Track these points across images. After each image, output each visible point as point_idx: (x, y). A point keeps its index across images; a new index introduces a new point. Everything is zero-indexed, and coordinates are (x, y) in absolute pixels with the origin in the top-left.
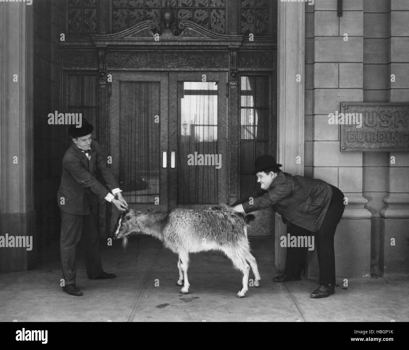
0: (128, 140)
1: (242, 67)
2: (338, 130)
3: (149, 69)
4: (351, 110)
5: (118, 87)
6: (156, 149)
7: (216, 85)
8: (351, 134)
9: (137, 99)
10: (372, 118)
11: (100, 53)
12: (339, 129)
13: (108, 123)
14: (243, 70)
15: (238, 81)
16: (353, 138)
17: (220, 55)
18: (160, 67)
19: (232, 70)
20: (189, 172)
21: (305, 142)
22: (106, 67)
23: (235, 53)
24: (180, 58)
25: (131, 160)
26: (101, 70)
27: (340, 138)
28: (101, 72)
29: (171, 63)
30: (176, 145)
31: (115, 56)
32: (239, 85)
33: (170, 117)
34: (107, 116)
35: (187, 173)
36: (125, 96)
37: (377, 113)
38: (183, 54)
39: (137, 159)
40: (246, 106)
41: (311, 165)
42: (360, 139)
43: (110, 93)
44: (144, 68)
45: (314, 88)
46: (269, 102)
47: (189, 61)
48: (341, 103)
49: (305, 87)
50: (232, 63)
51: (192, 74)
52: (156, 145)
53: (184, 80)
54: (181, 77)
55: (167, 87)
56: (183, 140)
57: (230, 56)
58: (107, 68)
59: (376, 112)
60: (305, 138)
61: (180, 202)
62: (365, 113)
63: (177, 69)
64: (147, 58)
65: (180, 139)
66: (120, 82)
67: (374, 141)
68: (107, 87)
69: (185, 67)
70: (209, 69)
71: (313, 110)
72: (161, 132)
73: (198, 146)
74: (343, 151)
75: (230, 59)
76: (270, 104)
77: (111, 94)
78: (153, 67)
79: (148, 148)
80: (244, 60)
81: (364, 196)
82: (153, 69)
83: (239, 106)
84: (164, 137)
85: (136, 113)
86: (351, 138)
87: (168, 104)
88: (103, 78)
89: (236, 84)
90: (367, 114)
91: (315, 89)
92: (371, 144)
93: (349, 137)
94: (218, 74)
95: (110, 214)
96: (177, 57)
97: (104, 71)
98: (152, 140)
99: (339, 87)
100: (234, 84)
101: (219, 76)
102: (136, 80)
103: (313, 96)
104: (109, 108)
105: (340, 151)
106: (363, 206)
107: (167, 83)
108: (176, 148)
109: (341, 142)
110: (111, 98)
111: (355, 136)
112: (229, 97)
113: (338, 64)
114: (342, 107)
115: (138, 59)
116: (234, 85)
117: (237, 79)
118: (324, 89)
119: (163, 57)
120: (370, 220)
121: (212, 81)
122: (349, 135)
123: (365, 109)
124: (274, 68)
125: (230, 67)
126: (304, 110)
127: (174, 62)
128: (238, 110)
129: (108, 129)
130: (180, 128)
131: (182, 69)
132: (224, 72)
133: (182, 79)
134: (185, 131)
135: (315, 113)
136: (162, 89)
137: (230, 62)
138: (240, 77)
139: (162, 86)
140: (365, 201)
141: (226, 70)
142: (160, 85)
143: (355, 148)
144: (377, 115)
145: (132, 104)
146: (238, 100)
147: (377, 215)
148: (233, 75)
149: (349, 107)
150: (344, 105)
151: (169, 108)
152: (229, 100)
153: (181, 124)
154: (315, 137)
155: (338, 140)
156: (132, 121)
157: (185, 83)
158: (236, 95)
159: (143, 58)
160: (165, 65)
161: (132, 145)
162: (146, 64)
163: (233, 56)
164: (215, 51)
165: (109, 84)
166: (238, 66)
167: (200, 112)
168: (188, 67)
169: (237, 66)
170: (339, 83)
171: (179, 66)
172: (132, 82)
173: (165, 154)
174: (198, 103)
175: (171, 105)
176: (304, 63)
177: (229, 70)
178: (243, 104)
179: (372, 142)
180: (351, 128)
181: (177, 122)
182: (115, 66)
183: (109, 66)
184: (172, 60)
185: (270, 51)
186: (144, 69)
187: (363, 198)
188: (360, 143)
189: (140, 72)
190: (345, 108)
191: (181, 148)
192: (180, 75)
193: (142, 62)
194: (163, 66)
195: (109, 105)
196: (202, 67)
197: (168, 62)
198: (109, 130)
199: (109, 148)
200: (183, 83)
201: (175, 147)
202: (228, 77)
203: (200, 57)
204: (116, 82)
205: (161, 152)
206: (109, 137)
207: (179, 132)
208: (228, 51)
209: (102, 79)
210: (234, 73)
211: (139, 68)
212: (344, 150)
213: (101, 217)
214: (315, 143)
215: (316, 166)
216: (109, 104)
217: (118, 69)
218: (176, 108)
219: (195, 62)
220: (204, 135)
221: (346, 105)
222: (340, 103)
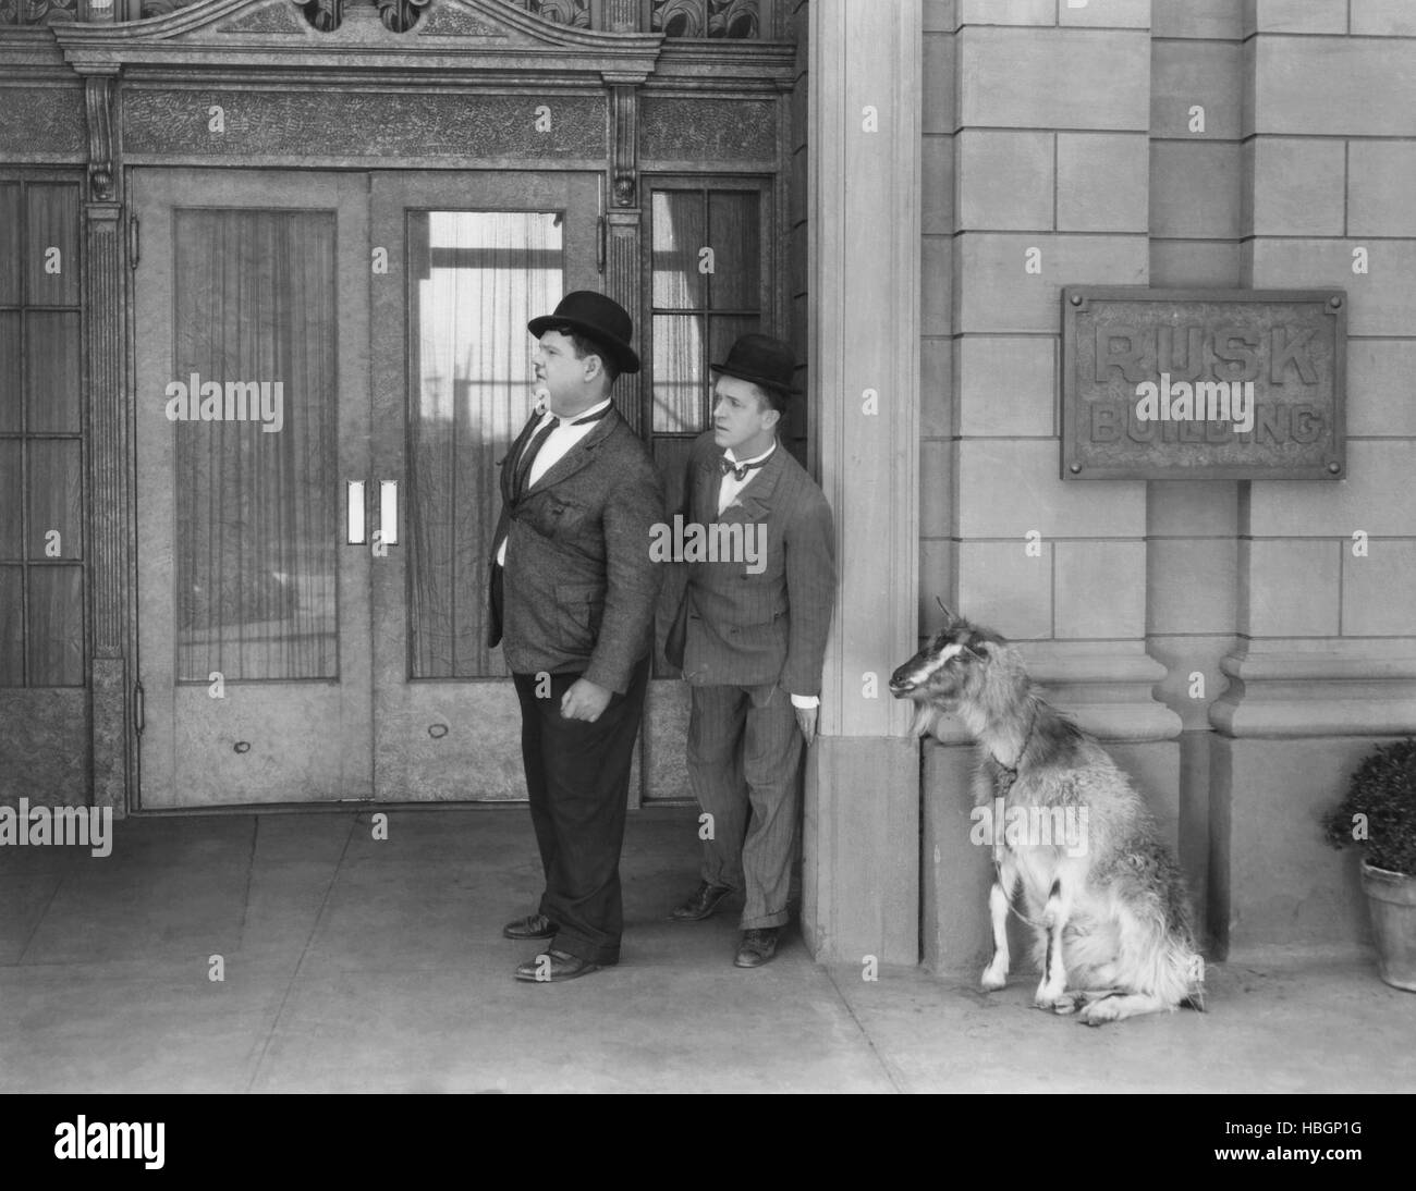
0: (207, 437)
1: (658, 158)
2: (1052, 395)
3: (290, 160)
4: (1101, 319)
5: (168, 229)
6: (322, 470)
7: (556, 223)
8: (1103, 412)
9: (242, 278)
10: (1183, 351)
11: (93, 97)
12: (1055, 393)
13: (127, 370)
14: (660, 166)
15: (641, 207)
16: (1110, 428)
17: (571, 109)
18: (334, 151)
19: (619, 168)
20: (453, 559)
21: (924, 440)
22: (116, 153)
23: (629, 101)
24: (416, 120)
25: (222, 514)
26: (97, 164)
27: (1058, 428)
28: (98, 172)
29: (379, 139)
30: (400, 454)
31: (153, 110)
32: (645, 228)
33: (378, 349)
34: (123, 344)
35: (447, 562)
36: (197, 267)
37: (1203, 331)
38: (425, 103)
39: (246, 510)
40: (671, 307)
41: (947, 534)
42: (1139, 432)
43: (134, 256)
44: (270, 157)
45: (957, 230)
46: (762, 292)
47: (448, 132)
48: (1063, 291)
49: (924, 225)
50: (619, 140)
51: (463, 183)
52: (323, 457)
53: (430, 205)
54: (420, 192)
55: (363, 231)
56: (426, 436)
57: (612, 114)
58: (122, 155)
59: (1198, 327)
60: (923, 425)
61: (419, 675)
62: (1157, 330)
63: (403, 163)
64: (281, 119)
65: (418, 433)
66: (178, 211)
67: (1191, 438)
68: (122, 230)
69: (433, 154)
70: (530, 164)
71: (952, 318)
72: (340, 405)
73: (487, 458)
74: (1074, 476)
75: (612, 123)
76: (764, 295)
77: (138, 258)
78: (307, 155)
79: (290, 470)
80: (664, 131)
81: (1151, 652)
82: (309, 162)
83: (647, 307)
84: (353, 424)
85: (239, 330)
86: (1101, 427)
87: (367, 298)
88: (104, 196)
89: (635, 220)
90: (1164, 334)
91: (962, 232)
92: (1180, 450)
93: (1097, 423)
94: (565, 184)
95: (139, 725)
96: (402, 116)
97: (109, 166)
98: (306, 438)
99: (1055, 227)
100: (626, 220)
101: (570, 191)
102: (238, 204)
103: (953, 262)
104: (131, 311)
105: (1061, 478)
106: (1148, 692)
107: (364, 215)
108: (402, 468)
109: (1065, 443)
110: (137, 273)
111: (1119, 420)
112: (609, 270)
113: (1051, 135)
114: (1068, 305)
115: (245, 119)
116: (628, 225)
117: (639, 204)
118: (996, 236)
119: (345, 114)
120: (1177, 745)
121: (542, 211)
122: (1096, 415)
123: (1159, 316)
124: (779, 160)
125: (612, 158)
126: (918, 316)
127: (389, 135)
128: (642, 321)
129: (127, 396)
130: (417, 390)
131: (423, 162)
132: (588, 176)
133: (421, 203)
134: (435, 404)
135: (964, 330)
136: (343, 240)
137: (611, 138)
138: (648, 195)
139: (342, 227)
140: (1157, 670)
141: (593, 166)
142: (335, 224)
143: (1119, 466)
144: (1203, 337)
145: (224, 298)
146: (641, 281)
147: (1201, 725)
148: (625, 185)
149: (1095, 306)
150: (1076, 300)
151: (370, 314)
152: (609, 284)
153: (419, 376)
154: (964, 423)
155: (1050, 433)
156: (224, 363)
157: (433, 215)
158: (636, 265)
159: (264, 118)
160: (355, 147)
161: (226, 455)
162: (278, 140)
163: (623, 115)
164: (553, 93)
165: (132, 219)
166: (642, 150)
167: (493, 327)
168: (446, 155)
169: (639, 154)
170: (1055, 211)
171: (411, 151)
172: (221, 212)
173: (356, 491)
174: (488, 296)
175: (382, 302)
176: (919, 130)
177: (607, 168)
178: (661, 298)
179: (1184, 443)
180: (1105, 386)
181: (403, 368)
182: (154, 150)
183: (128, 149)
184: (382, 126)
185: (763, 97)
186: (269, 160)
187: (1149, 657)
188: (1139, 448)
189: (257, 173)
190: (1080, 308)
191: (418, 465)
192: (415, 183)
193: (263, 135)
194: (347, 151)
195: (130, 300)
196: (501, 153)
197: (364, 134)
198: (131, 397)
199: (132, 469)
200: (428, 217)
201: (398, 462)
202: (604, 194)
203: (492, 117)
204: (158, 212)
205: (342, 483)
206: (132, 424)
207: (414, 405)
208: (601, 93)
209: (101, 201)
210: (628, 179)
211: (249, 154)
212: (1077, 472)
213: (101, 738)
214: (964, 446)
215: (968, 536)
216: (131, 296)
217: (167, 161)
218: (402, 312)
219: (472, 135)
220: (510, 417)
221: (1085, 298)
222: (1059, 290)
